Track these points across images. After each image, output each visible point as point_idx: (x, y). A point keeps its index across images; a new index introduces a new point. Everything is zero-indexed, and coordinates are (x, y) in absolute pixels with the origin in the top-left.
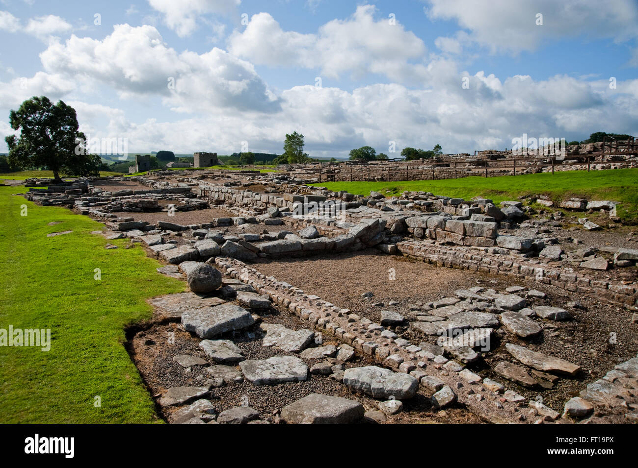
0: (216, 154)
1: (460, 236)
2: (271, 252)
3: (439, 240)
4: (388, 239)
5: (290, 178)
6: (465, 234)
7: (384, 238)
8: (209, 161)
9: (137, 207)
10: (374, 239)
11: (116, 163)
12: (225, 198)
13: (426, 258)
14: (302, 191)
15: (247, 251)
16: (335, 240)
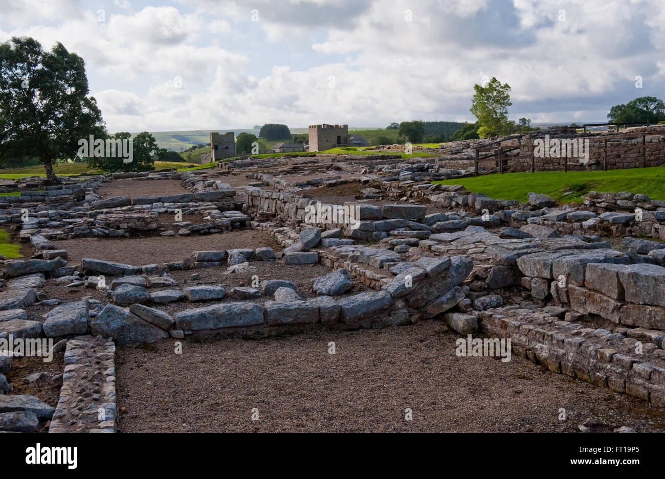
0: (346, 127)
1: (612, 301)
2: (195, 328)
3: (575, 309)
4: (468, 301)
5: (432, 167)
6: (621, 297)
7: (460, 300)
8: (334, 139)
9: (118, 228)
10: (439, 301)
11: (194, 148)
12: (276, 210)
13: (530, 350)
14: (415, 194)
15: (145, 326)
16: (340, 304)
